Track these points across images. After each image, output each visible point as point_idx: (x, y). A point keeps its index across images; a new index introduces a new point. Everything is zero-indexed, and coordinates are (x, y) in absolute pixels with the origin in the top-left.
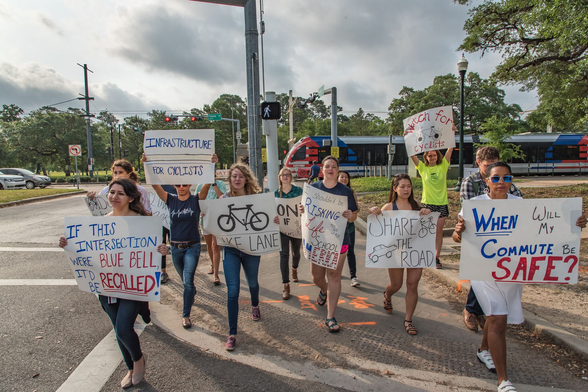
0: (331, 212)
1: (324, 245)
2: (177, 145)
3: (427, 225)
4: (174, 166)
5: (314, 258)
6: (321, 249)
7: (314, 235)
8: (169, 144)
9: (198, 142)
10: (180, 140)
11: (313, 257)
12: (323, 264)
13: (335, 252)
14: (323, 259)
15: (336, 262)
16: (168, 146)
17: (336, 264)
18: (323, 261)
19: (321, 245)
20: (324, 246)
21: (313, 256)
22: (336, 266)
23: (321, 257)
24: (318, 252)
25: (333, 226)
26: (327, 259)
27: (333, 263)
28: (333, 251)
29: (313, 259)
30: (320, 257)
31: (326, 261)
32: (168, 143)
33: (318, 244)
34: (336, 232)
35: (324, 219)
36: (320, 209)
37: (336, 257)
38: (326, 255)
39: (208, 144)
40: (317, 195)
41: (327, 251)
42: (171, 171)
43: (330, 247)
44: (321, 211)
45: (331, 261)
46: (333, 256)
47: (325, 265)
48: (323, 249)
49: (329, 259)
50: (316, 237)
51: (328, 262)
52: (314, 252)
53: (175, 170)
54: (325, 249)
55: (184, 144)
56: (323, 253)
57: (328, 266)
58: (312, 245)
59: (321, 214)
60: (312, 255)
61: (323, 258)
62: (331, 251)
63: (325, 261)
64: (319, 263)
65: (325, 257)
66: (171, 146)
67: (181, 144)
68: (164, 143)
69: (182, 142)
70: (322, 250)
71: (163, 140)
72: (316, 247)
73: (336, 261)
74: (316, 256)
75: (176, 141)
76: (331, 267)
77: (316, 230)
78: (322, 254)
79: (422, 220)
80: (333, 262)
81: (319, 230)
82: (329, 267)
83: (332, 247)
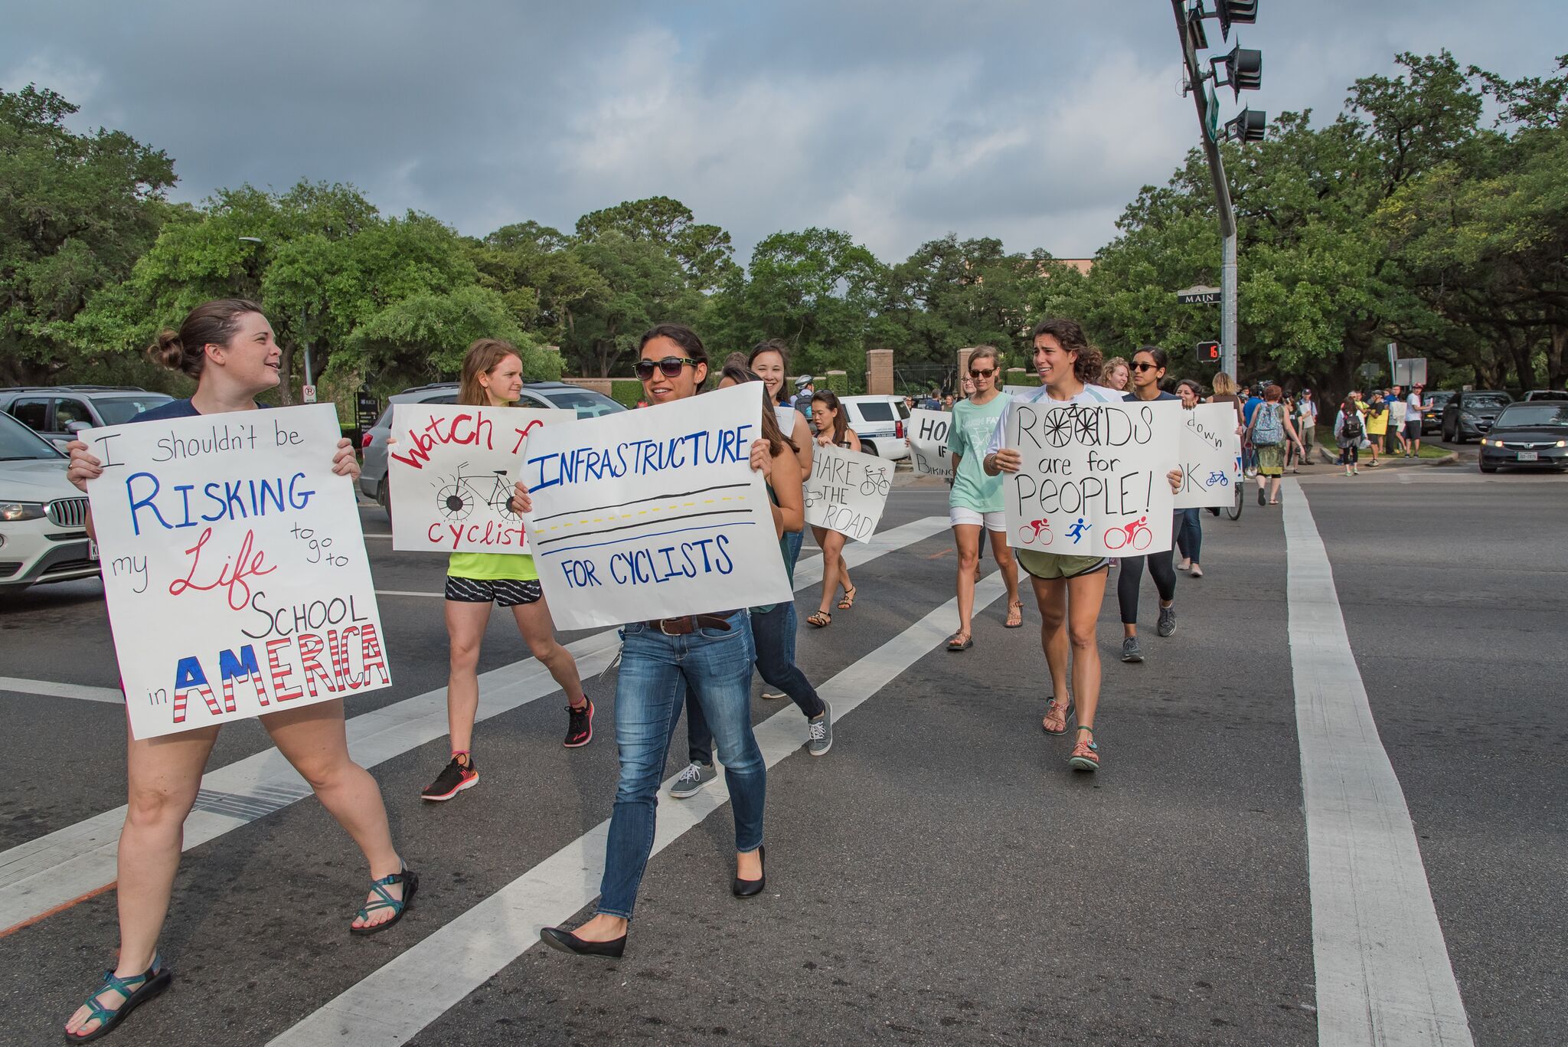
0: (265, 484)
1: (300, 614)
2: (631, 466)
3: (875, 478)
4: (626, 548)
5: (282, 685)
6: (294, 636)
7: (238, 601)
8: (606, 469)
9: (702, 439)
10: (643, 446)
11: (277, 687)
12: (332, 689)
13: (359, 624)
14: (320, 671)
15: (378, 660)
16: (599, 477)
17: (380, 665)
18: (325, 676)
19: (286, 622)
20: (301, 622)
21: (278, 680)
22: (386, 672)
23: (311, 668)
24: (291, 655)
25: (305, 534)
26: (335, 663)
27: (367, 668)
28: (348, 622)
29: (281, 692)
30: (306, 669)
31: (338, 674)
32: (603, 465)
33: (274, 622)
34: (325, 553)
35: (253, 521)
36: (212, 490)
37: (368, 641)
38: (327, 651)
39: (739, 442)
40: (171, 445)
41: (322, 633)
42: (623, 569)
43: (327, 612)
44: (221, 493)
45: (356, 664)
46: (355, 643)
47: (342, 688)
48: (302, 632)
49: (346, 660)
50: (251, 600)
51: (347, 671)
52: (274, 662)
53: (634, 564)
54: (310, 631)
55: (655, 460)
56: (311, 645)
57: (355, 686)
58: (247, 641)
59: (226, 507)
60: (268, 683)
61: (320, 665)
62: (340, 628)
63: (332, 675)
64: (314, 694)
65: (325, 658)
66: (613, 474)
67: (646, 459)
68: (589, 466)
69: (651, 450)
70: (300, 638)
71: (583, 456)
72: (269, 638)
73: (378, 654)
74: (289, 672)
75: (629, 455)
76: (367, 684)
77: (237, 577)
78: (308, 655)
79: (869, 469)
80: (368, 661)
81: (248, 568)
82: (362, 689)
83: (336, 611)
